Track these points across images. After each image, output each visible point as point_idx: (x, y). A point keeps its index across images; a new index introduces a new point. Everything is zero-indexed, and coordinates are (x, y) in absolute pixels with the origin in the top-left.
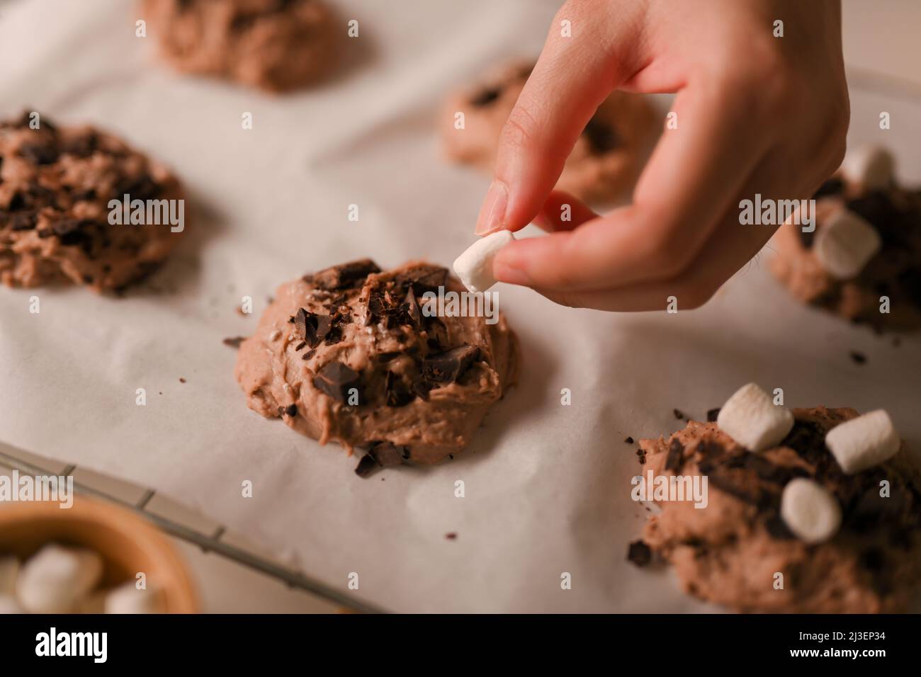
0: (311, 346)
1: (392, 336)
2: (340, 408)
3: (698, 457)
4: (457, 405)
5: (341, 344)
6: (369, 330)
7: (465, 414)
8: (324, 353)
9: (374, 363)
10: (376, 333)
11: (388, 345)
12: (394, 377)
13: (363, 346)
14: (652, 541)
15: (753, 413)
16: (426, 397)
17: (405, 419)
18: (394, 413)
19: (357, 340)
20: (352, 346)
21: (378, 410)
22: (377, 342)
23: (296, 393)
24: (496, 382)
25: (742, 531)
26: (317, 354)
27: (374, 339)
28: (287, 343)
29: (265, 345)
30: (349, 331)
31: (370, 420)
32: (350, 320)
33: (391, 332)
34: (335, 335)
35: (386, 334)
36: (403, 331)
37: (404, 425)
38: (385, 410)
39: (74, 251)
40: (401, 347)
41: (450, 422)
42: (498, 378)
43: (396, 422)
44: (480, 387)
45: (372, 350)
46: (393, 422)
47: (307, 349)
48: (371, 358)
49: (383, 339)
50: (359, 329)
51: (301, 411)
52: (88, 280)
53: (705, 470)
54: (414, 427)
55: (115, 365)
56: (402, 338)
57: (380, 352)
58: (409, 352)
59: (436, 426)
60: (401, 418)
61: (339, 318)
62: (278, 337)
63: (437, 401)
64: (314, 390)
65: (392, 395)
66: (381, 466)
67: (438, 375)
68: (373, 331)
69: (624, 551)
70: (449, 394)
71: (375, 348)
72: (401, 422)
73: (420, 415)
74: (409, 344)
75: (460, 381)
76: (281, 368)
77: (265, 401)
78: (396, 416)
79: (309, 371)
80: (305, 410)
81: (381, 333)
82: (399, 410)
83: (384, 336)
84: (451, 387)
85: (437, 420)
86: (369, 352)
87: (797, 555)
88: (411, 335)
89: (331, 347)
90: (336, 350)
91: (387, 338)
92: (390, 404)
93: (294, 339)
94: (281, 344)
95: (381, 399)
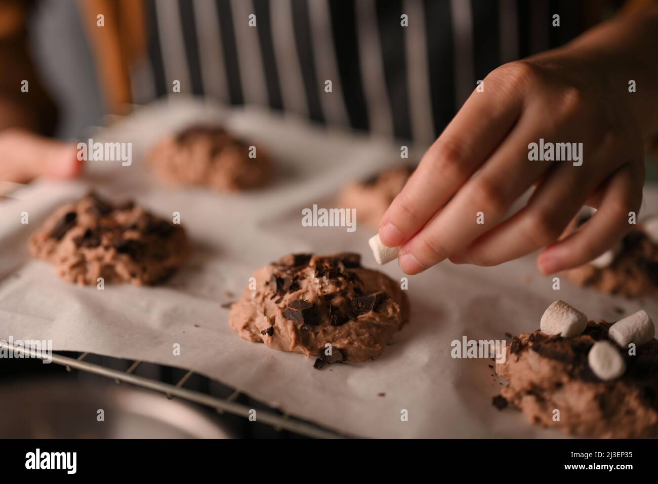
0: (280, 295)
1: (332, 283)
2: (302, 327)
3: (530, 344)
4: (375, 325)
5: (300, 291)
6: (317, 281)
7: (380, 330)
8: (289, 298)
9: (321, 300)
10: (321, 283)
11: (330, 289)
12: (335, 309)
13: (314, 291)
14: (508, 395)
15: (563, 314)
16: (356, 320)
17: (343, 333)
18: (335, 330)
19: (310, 289)
20: (307, 291)
21: (326, 328)
22: (322, 288)
23: (272, 321)
24: (398, 310)
25: (565, 379)
26: (284, 299)
27: (320, 286)
28: (264, 297)
29: (249, 300)
30: (304, 284)
31: (321, 334)
32: (303, 278)
33: (331, 280)
34: (295, 287)
35: (328, 282)
36: (338, 280)
37: (342, 337)
38: (330, 328)
39: (125, 257)
40: (338, 289)
41: (371, 335)
42: (399, 308)
43: (337, 335)
44: (388, 314)
45: (320, 293)
46: (335, 335)
47: (278, 298)
48: (319, 297)
49: (326, 286)
50: (311, 282)
51: (276, 331)
52: (133, 275)
53: (536, 349)
54: (349, 338)
55: (154, 319)
56: (338, 284)
57: (325, 294)
58: (343, 293)
59: (362, 337)
60: (340, 333)
61: (297, 277)
62: (258, 294)
63: (362, 322)
64: (284, 318)
65: (334, 318)
66: (329, 363)
67: (362, 307)
68: (320, 281)
69: (490, 401)
70: (370, 318)
71: (321, 292)
72: (341, 335)
73: (352, 331)
74: (343, 287)
75: (376, 310)
76: (262, 309)
77: (251, 332)
78: (337, 332)
79: (280, 308)
80: (279, 331)
81: (325, 282)
82: (339, 327)
83: (327, 284)
84: (370, 313)
85: (363, 334)
86: (318, 294)
87: (602, 389)
88: (344, 282)
89: (293, 294)
90: (296, 295)
91: (329, 284)
92: (333, 324)
93: (269, 294)
94: (260, 298)
95: (327, 322)
